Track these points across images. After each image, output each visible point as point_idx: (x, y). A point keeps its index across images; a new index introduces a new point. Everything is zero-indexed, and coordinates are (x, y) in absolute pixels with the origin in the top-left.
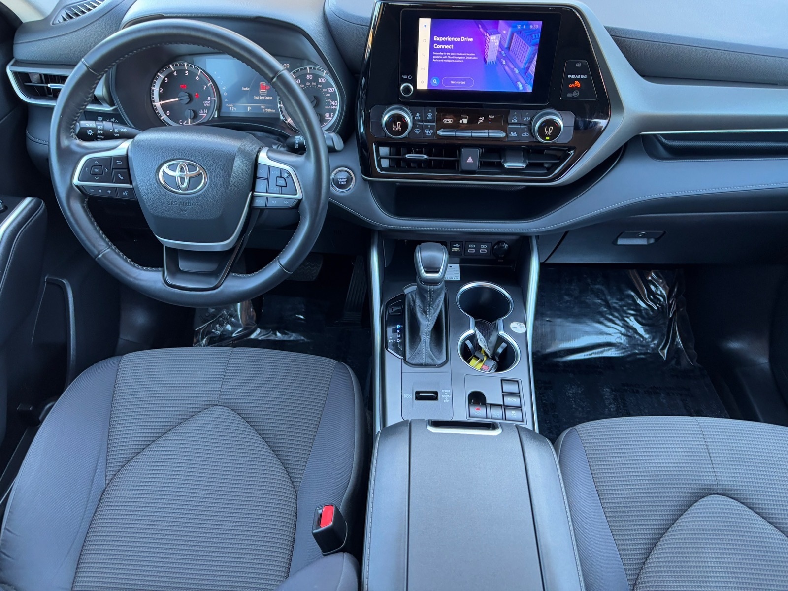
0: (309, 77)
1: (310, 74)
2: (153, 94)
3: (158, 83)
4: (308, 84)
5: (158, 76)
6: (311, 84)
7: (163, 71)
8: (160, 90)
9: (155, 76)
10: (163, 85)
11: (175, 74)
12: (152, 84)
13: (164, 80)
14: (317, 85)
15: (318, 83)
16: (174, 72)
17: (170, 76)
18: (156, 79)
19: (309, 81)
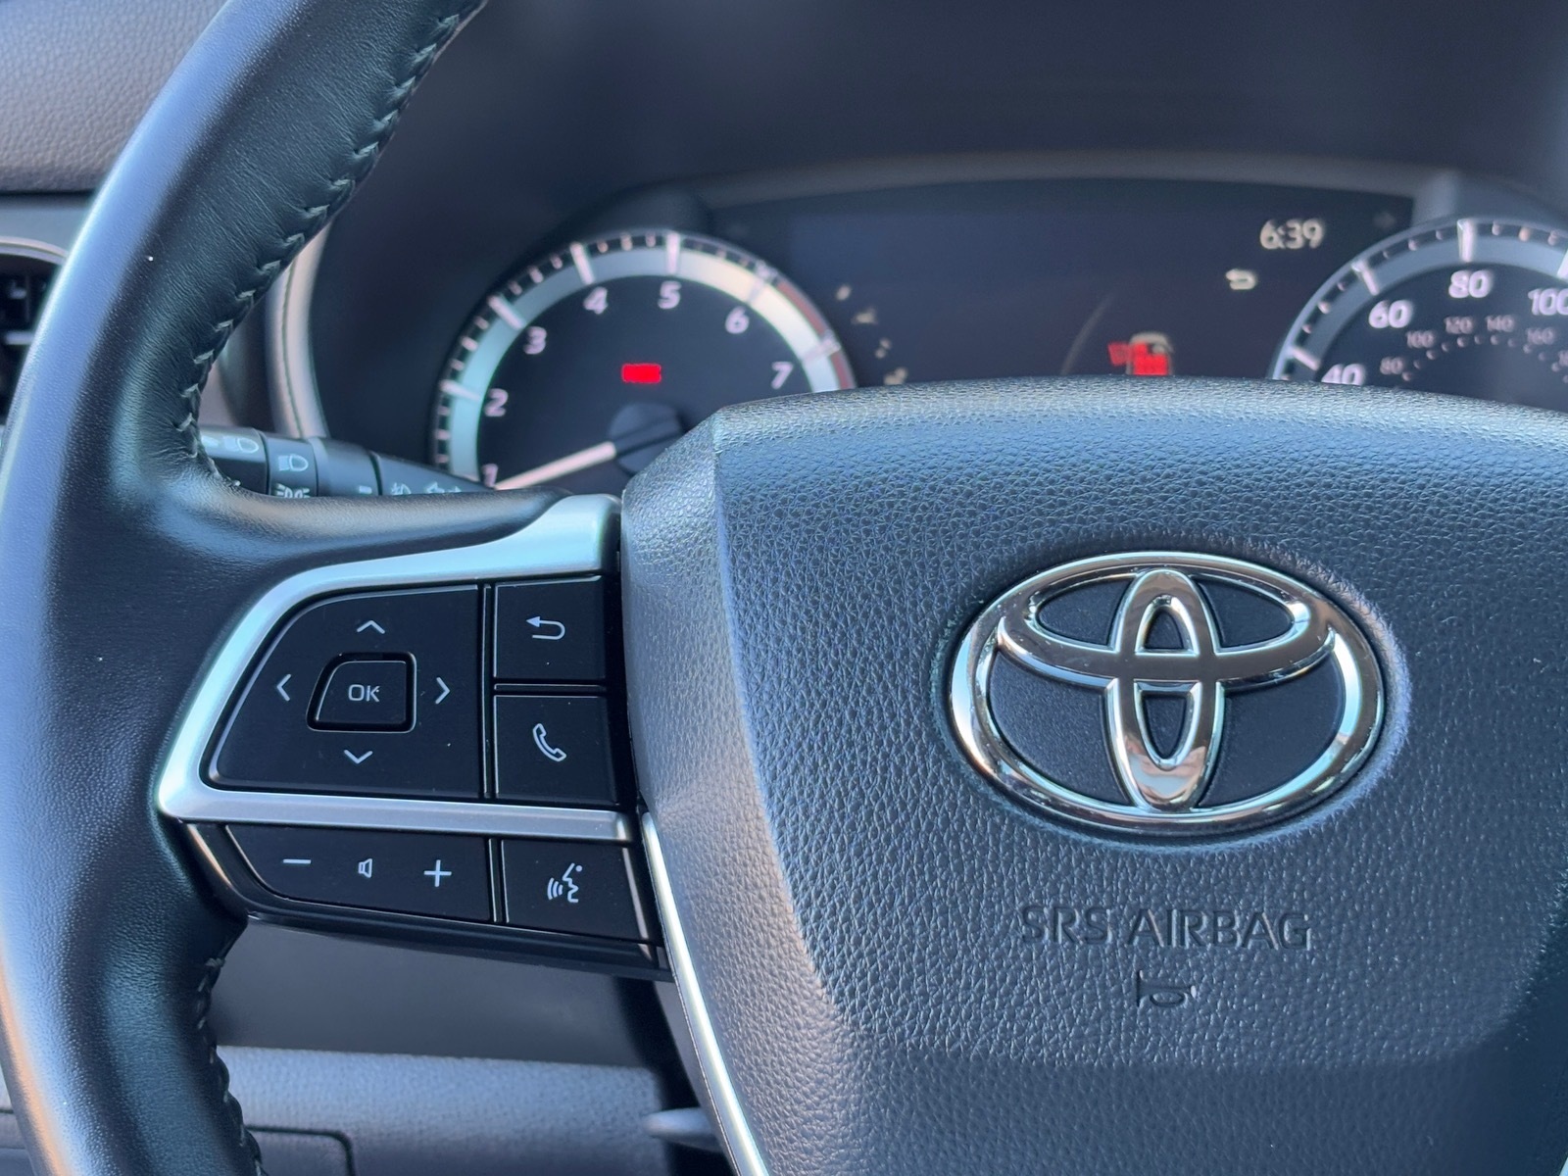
0: (1463, 286)
1: (1473, 267)
2: (444, 423)
3: (482, 359)
4: (1460, 325)
5: (491, 316)
6: (1480, 328)
7: (527, 283)
8: (488, 400)
9: (472, 317)
10: (513, 370)
11: (597, 303)
12: (448, 358)
13: (523, 338)
14: (1519, 334)
15: (1531, 320)
16: (587, 291)
17: (563, 317)
18: (476, 334)
19: (1467, 306)
